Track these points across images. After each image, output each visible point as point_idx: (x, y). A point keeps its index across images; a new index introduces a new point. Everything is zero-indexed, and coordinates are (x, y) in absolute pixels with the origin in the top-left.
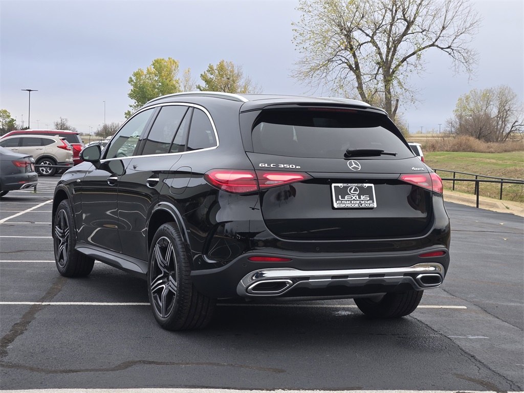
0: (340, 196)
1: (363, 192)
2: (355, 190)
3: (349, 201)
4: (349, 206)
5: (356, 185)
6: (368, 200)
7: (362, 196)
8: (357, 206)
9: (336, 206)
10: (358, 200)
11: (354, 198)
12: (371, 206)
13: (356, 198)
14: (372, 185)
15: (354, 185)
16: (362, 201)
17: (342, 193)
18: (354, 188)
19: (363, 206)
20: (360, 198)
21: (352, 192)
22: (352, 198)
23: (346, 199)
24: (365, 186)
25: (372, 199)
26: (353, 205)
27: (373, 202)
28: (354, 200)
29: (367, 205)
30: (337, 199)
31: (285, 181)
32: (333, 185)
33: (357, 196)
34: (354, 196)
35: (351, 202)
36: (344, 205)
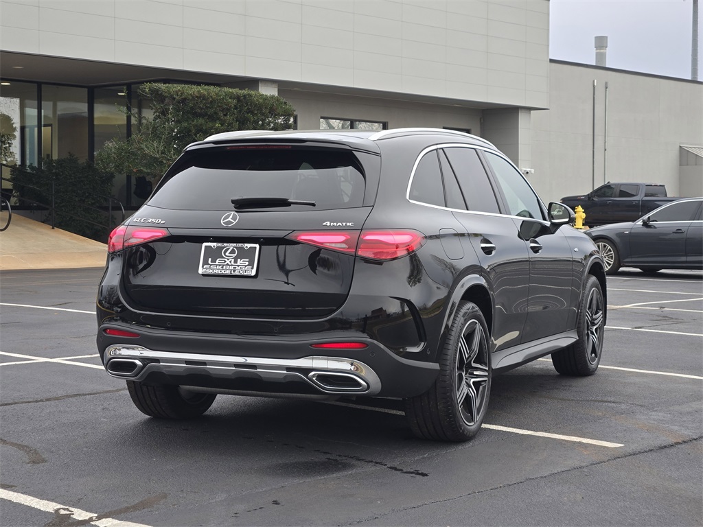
0: (210, 259)
1: (242, 254)
2: (233, 252)
3: (220, 265)
4: (218, 272)
5: (235, 245)
6: (246, 266)
7: (239, 260)
8: (228, 272)
9: (201, 271)
10: (232, 265)
11: (228, 262)
12: (248, 273)
13: (230, 262)
14: (257, 246)
15: (231, 246)
16: (238, 266)
17: (213, 255)
18: (231, 248)
19: (237, 273)
20: (236, 262)
21: (227, 254)
22: (225, 262)
23: (217, 263)
24: (246, 247)
25: (251, 264)
26: (223, 271)
27: (252, 268)
28: (228, 264)
29: (241, 272)
30: (205, 262)
31: (145, 239)
32: (205, 244)
33: (233, 260)
34: (228, 259)
35: (222, 267)
36: (211, 271)
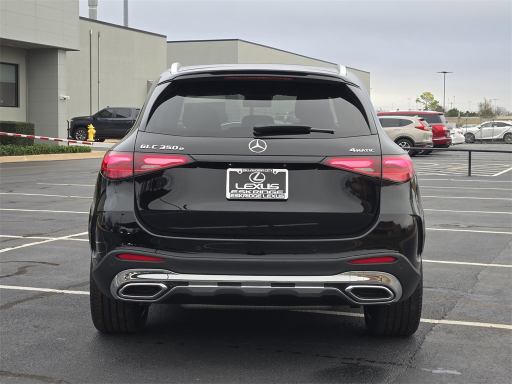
0: (237, 185)
1: (271, 179)
2: (260, 177)
3: (248, 190)
4: (248, 196)
5: (262, 170)
6: (277, 190)
7: (268, 185)
8: (259, 197)
9: (228, 196)
10: (262, 190)
11: (257, 186)
12: (281, 197)
13: (260, 186)
14: (286, 171)
15: (259, 171)
16: (269, 190)
17: (241, 180)
18: (259, 174)
19: (268, 197)
20: (265, 186)
21: (255, 179)
22: (254, 186)
23: (245, 188)
24: (275, 172)
25: (282, 188)
26: (253, 196)
27: (284, 192)
28: (257, 189)
29: (273, 196)
30: (232, 187)
31: (162, 165)
32: (229, 170)
33: (262, 185)
34: (257, 184)
35: (252, 192)
36: (241, 196)
